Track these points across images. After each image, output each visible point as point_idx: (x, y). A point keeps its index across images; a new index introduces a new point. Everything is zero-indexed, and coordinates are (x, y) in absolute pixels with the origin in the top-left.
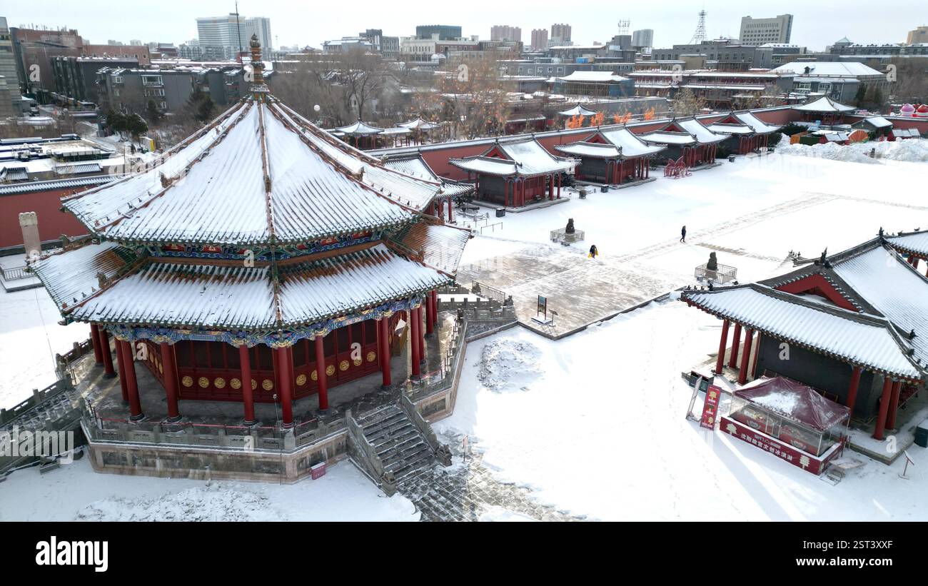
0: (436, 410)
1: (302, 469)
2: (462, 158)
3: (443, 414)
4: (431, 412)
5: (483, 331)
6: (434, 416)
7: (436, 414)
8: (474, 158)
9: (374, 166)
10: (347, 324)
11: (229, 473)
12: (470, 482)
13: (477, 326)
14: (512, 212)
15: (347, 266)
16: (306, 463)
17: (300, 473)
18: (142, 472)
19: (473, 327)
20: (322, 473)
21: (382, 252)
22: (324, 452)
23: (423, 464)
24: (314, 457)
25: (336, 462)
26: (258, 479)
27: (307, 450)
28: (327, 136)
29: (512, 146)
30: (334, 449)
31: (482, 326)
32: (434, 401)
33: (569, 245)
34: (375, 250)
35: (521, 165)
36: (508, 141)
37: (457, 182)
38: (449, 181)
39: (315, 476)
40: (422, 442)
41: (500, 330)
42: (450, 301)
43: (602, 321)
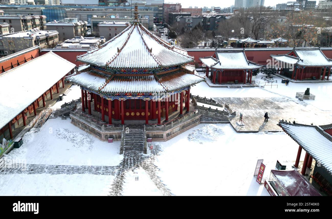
0: (159, 137)
1: (106, 138)
2: (277, 55)
3: (162, 140)
4: (157, 137)
5: (210, 121)
6: (158, 139)
7: (159, 139)
8: (283, 55)
9: (169, 49)
10: (132, 99)
11: (92, 133)
12: (146, 160)
13: (207, 118)
14: (293, 82)
15: (137, 80)
16: (108, 137)
17: (106, 139)
18: (77, 126)
19: (205, 118)
20: (111, 142)
21: (152, 78)
22: (114, 135)
23: (138, 150)
24: (111, 136)
25: (118, 141)
26: (97, 137)
27: (108, 133)
28: (155, 37)
29: (304, 51)
30: (118, 136)
31: (210, 119)
32: (159, 134)
33: (302, 100)
34: (150, 77)
35: (302, 61)
36: (301, 49)
37: (256, 64)
38: (253, 63)
39: (110, 142)
40: (143, 144)
41: (219, 123)
42: (202, 106)
43: (269, 132)
